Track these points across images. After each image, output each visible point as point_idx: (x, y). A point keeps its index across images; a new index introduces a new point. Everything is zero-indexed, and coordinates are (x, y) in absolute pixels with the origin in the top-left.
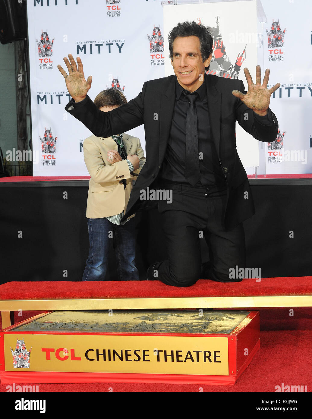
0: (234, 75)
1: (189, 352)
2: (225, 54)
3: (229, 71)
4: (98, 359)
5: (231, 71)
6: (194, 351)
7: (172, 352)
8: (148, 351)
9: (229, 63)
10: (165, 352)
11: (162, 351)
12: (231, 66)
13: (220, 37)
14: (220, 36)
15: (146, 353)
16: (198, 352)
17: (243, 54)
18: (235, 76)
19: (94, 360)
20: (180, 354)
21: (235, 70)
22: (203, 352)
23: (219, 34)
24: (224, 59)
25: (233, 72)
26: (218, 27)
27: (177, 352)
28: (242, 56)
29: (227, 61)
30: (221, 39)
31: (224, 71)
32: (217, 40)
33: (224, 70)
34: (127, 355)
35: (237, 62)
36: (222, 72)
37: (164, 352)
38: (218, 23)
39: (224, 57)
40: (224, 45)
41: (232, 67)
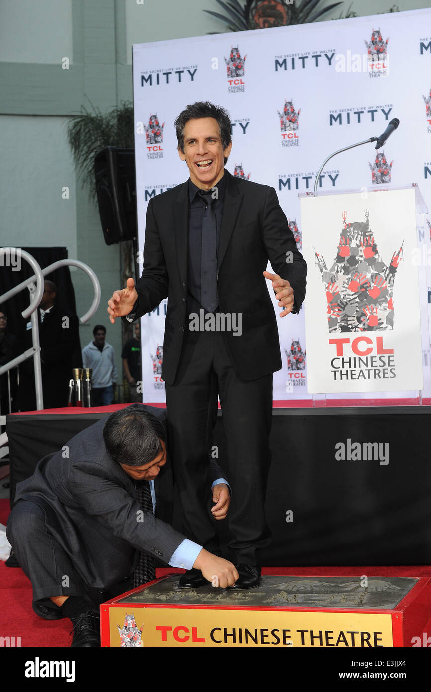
0: (388, 278)
1: (342, 633)
2: (377, 253)
3: (382, 274)
4: (226, 641)
5: (385, 273)
6: (348, 632)
7: (320, 632)
8: (289, 631)
9: (382, 264)
10: (312, 632)
11: (307, 631)
12: (385, 268)
13: (370, 234)
14: (370, 232)
15: (287, 634)
16: (353, 634)
17: (399, 253)
18: (390, 280)
19: (221, 642)
20: (330, 635)
21: (389, 273)
22: (360, 633)
23: (369, 230)
24: (375, 259)
25: (388, 275)
26: (368, 221)
27: (327, 633)
28: (398, 255)
29: (380, 261)
30: (372, 235)
31: (376, 274)
32: (367, 236)
33: (376, 272)
34: (263, 636)
35: (392, 262)
36: (374, 275)
37: (309, 632)
38: (367, 217)
39: (376, 257)
40: (376, 242)
41: (387, 269)
